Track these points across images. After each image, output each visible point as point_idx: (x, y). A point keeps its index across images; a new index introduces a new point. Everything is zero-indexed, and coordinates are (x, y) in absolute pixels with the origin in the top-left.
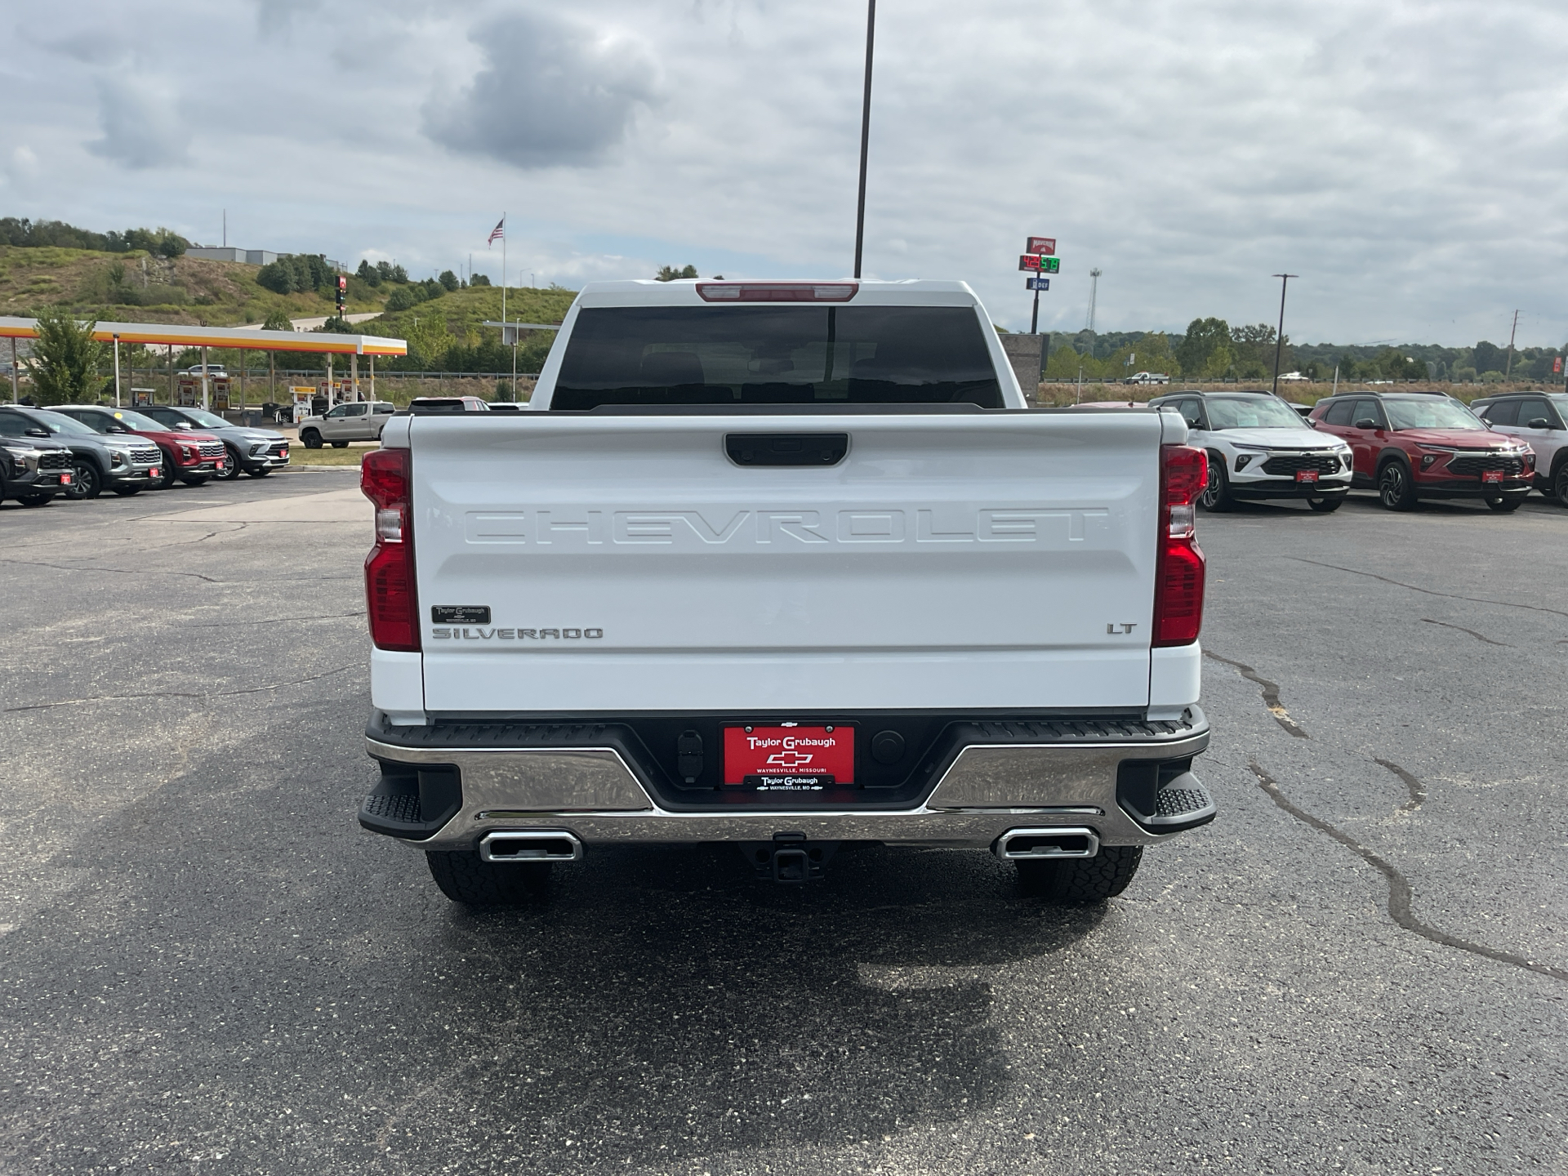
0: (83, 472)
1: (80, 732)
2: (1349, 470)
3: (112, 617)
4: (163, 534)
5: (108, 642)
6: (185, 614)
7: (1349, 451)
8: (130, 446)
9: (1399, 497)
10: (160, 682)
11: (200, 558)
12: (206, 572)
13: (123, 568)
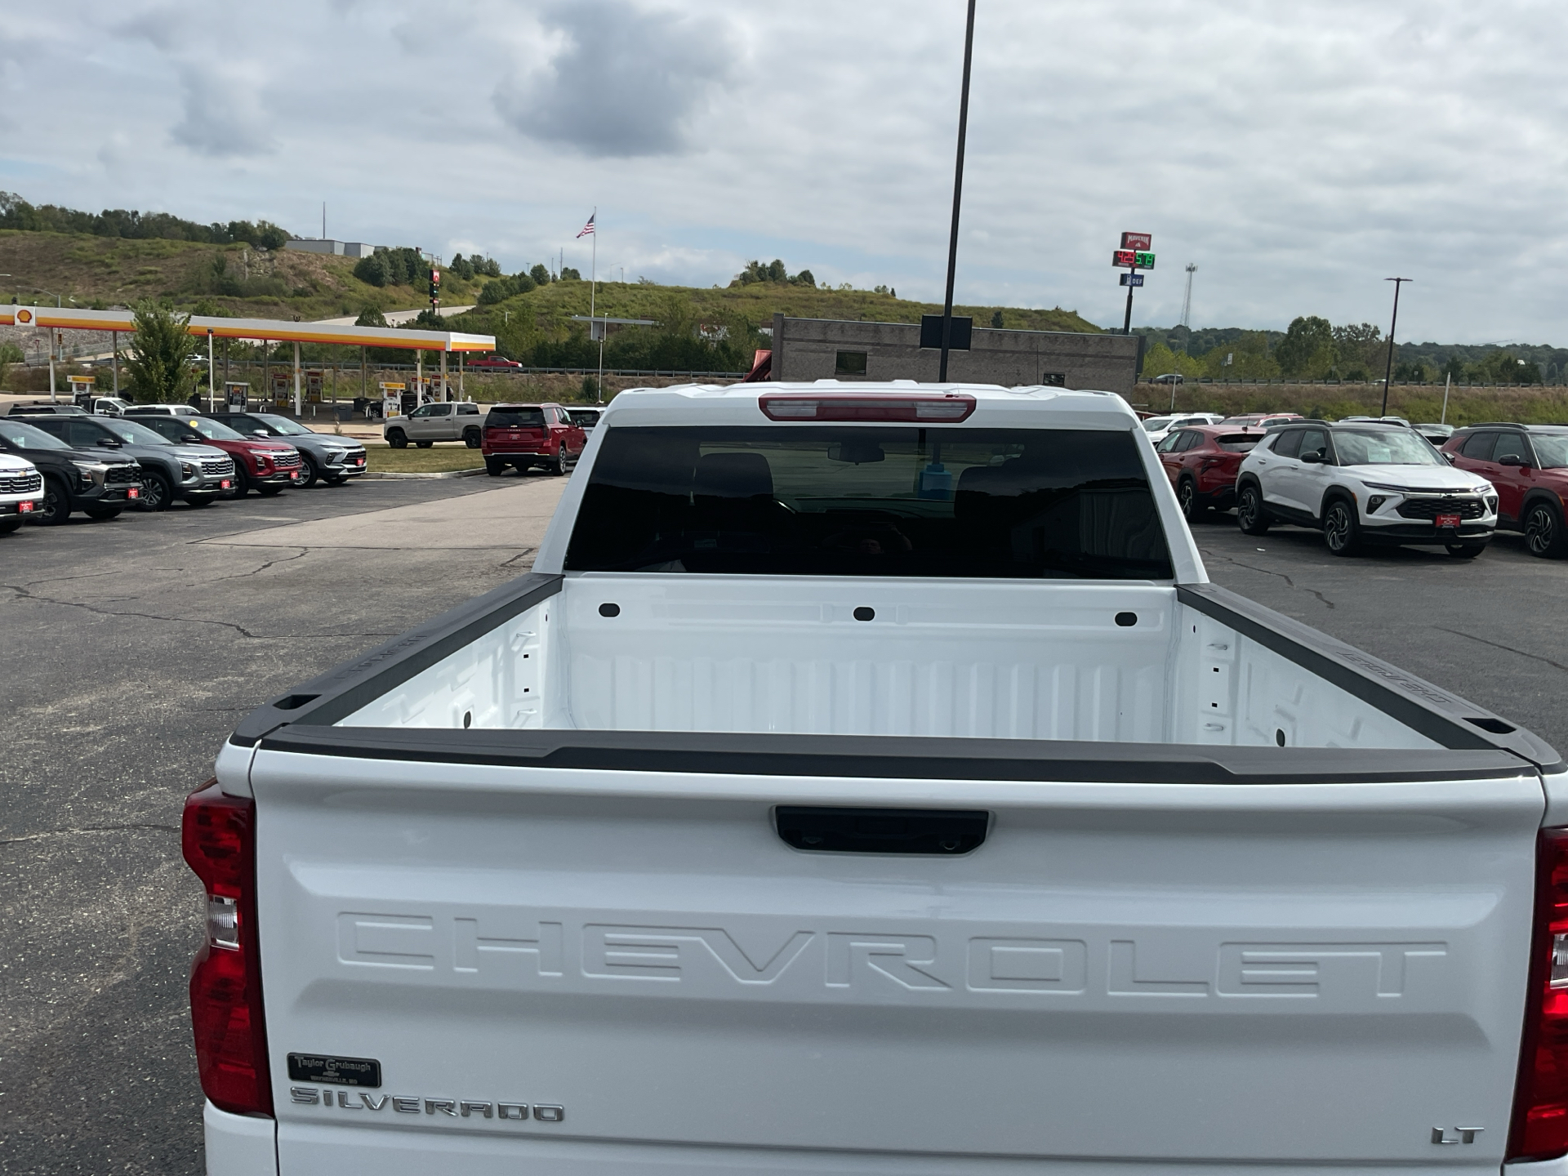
0: (153, 483)
1: (25, 893)
2: (1494, 513)
3: (124, 692)
4: (218, 564)
5: (108, 733)
6: (204, 689)
7: (1493, 493)
8: (201, 457)
9: (1548, 543)
10: (143, 805)
11: (246, 599)
12: (246, 621)
13: (163, 614)
